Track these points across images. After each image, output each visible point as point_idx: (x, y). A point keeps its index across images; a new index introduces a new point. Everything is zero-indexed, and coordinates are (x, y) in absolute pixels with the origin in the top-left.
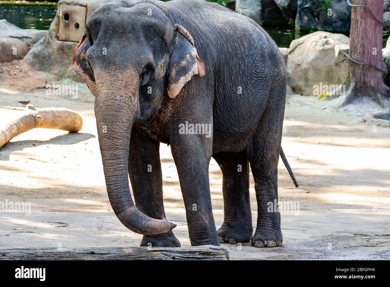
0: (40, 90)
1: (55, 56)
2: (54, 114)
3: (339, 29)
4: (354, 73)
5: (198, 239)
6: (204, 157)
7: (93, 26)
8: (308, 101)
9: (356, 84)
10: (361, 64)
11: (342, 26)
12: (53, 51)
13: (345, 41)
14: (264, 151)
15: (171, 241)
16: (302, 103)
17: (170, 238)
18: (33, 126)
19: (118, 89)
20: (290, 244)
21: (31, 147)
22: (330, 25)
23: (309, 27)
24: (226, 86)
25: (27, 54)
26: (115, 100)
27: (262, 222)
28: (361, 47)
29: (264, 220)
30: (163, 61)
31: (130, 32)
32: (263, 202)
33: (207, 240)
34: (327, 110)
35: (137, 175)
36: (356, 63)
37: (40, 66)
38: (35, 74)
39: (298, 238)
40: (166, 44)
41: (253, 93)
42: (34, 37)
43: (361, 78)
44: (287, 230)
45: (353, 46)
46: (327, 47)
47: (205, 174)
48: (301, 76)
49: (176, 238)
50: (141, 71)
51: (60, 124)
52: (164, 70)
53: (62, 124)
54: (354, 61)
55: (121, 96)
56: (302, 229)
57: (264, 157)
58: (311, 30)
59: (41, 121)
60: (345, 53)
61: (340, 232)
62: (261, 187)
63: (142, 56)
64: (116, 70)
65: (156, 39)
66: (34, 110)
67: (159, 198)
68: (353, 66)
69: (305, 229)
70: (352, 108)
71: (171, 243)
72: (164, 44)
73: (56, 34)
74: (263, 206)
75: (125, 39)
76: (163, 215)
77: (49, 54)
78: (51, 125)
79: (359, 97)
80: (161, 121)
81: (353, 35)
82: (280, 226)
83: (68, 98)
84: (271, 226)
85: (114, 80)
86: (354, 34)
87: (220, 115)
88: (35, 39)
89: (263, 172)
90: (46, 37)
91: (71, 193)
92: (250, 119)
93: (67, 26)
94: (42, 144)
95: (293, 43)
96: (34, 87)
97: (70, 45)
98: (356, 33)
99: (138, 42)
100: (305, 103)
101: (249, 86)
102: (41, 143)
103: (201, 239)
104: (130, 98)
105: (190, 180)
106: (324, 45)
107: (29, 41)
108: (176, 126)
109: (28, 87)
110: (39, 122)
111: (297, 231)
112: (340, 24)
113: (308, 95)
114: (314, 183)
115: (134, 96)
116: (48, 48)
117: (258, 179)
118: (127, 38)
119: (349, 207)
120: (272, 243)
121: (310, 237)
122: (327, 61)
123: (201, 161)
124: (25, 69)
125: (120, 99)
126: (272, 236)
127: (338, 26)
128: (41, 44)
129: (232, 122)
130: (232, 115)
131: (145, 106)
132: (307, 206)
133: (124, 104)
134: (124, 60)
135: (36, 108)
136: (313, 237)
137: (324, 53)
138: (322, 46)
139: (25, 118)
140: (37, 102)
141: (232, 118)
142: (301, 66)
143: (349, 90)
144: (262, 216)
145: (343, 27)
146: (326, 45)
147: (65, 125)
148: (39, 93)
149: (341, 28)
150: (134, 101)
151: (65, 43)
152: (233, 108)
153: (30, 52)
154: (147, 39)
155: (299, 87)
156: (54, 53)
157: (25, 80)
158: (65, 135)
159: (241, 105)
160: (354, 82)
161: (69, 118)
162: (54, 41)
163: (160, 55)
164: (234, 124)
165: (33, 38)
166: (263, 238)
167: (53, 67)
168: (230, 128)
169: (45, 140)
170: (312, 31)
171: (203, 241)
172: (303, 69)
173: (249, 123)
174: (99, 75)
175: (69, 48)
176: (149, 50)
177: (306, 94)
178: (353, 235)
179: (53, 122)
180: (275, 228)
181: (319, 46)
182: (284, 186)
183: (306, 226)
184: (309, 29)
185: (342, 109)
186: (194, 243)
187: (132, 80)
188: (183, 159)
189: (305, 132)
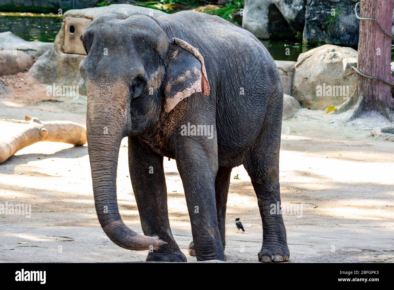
0: (45, 103)
1: (61, 68)
2: (59, 127)
3: (347, 42)
4: (361, 86)
5: (203, 253)
6: (209, 171)
7: (87, 38)
8: (315, 115)
9: (364, 98)
10: (369, 78)
11: (350, 39)
12: (58, 64)
13: (353, 54)
14: (264, 166)
15: (178, 256)
16: (310, 117)
17: (176, 252)
18: (38, 139)
19: (107, 102)
20: (298, 260)
21: (36, 160)
22: (338, 38)
23: (316, 41)
24: (227, 101)
25: (32, 67)
26: (103, 113)
27: (268, 237)
28: (369, 61)
29: (269, 235)
30: (157, 73)
31: (121, 44)
32: (267, 218)
33: (213, 254)
34: (335, 124)
35: (141, 189)
36: (364, 77)
37: (45, 79)
38: (41, 87)
39: (305, 254)
40: (159, 56)
41: (251, 109)
42: (39, 49)
43: (369, 92)
44: (295, 245)
45: (361, 59)
46: (334, 60)
47: (211, 188)
48: (308, 90)
49: (182, 253)
50: (131, 83)
51: (65, 138)
52: (158, 83)
53: (67, 137)
54: (362, 74)
55: (109, 109)
56: (310, 244)
57: (265, 172)
58: (319, 43)
59: (45, 134)
60: (353, 67)
61: (348, 248)
62: (264, 202)
63: (131, 68)
64: (106, 82)
65: (148, 51)
66: (39, 123)
67: (164, 212)
68: (361, 80)
69: (313, 244)
70: (360, 123)
71: (177, 258)
72: (158, 56)
73: (61, 46)
74: (268, 221)
75: (116, 51)
76: (168, 229)
77: (54, 66)
78: (57, 138)
79: (367, 111)
80: (164, 135)
81: (361, 49)
82: (286, 240)
83: (73, 111)
84: (277, 241)
85: (103, 92)
86: (362, 47)
87: (220, 129)
88: (40, 52)
89: (265, 188)
90: (51, 49)
91: (76, 207)
92: (248, 134)
93: (72, 38)
94: (47, 158)
95: (301, 57)
96: (39, 100)
97: (75, 58)
98: (364, 46)
99: (129, 54)
100: (313, 117)
101: (248, 101)
102: (46, 156)
103: (207, 253)
104: (118, 111)
105: (196, 193)
106: (332, 58)
107: (34, 53)
108: (180, 140)
109: (33, 100)
110: (44, 135)
111: (304, 246)
112: (348, 38)
113: (316, 109)
114: (322, 197)
115: (123, 108)
116: (53, 60)
117: (260, 195)
118: (118, 50)
119: (357, 223)
120: (280, 258)
121: (318, 253)
122: (335, 74)
123: (207, 174)
124: (30, 82)
125: (107, 112)
126: (279, 251)
127: (345, 39)
128: (46, 56)
129: (231, 136)
130: (232, 129)
131: (139, 120)
132: (314, 221)
133: (112, 117)
134: (114, 72)
135: (41, 121)
136: (320, 253)
137: (332, 67)
138: (330, 59)
139: (30, 131)
140: (41, 115)
141: (231, 132)
142: (308, 80)
143: (357, 104)
144: (267, 231)
145: (351, 41)
146: (333, 59)
147: (70, 138)
148: (44, 106)
149: (349, 42)
150: (124, 113)
151: (70, 55)
152: (233, 122)
153: (35, 64)
154: (138, 51)
155: (307, 101)
156: (59, 66)
157: (30, 93)
158: (70, 148)
159: (241, 121)
160: (362, 96)
161: (74, 131)
162: (59, 54)
163: (153, 67)
164: (233, 139)
165: (38, 51)
166: (270, 253)
167: (58, 80)
168: (230, 142)
169: (50, 154)
170: (320, 45)
171: (209, 255)
172: (311, 83)
173: (248, 138)
174: (90, 88)
175: (74, 60)
176: (139, 62)
177: (313, 108)
178: (361, 251)
179: (58, 135)
180: (282, 242)
181: (327, 59)
182: (291, 201)
183: (314, 241)
184: (317, 42)
185: (350, 123)
186: (199, 258)
187: (121, 92)
188: (188, 173)
189: (313, 146)
